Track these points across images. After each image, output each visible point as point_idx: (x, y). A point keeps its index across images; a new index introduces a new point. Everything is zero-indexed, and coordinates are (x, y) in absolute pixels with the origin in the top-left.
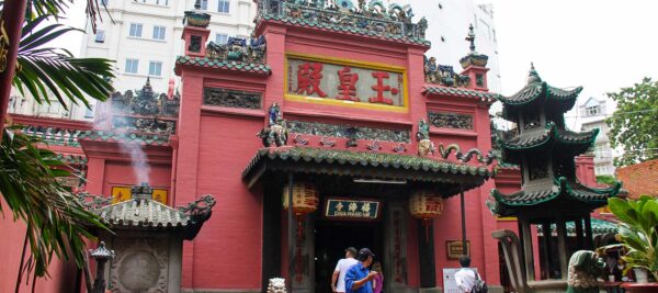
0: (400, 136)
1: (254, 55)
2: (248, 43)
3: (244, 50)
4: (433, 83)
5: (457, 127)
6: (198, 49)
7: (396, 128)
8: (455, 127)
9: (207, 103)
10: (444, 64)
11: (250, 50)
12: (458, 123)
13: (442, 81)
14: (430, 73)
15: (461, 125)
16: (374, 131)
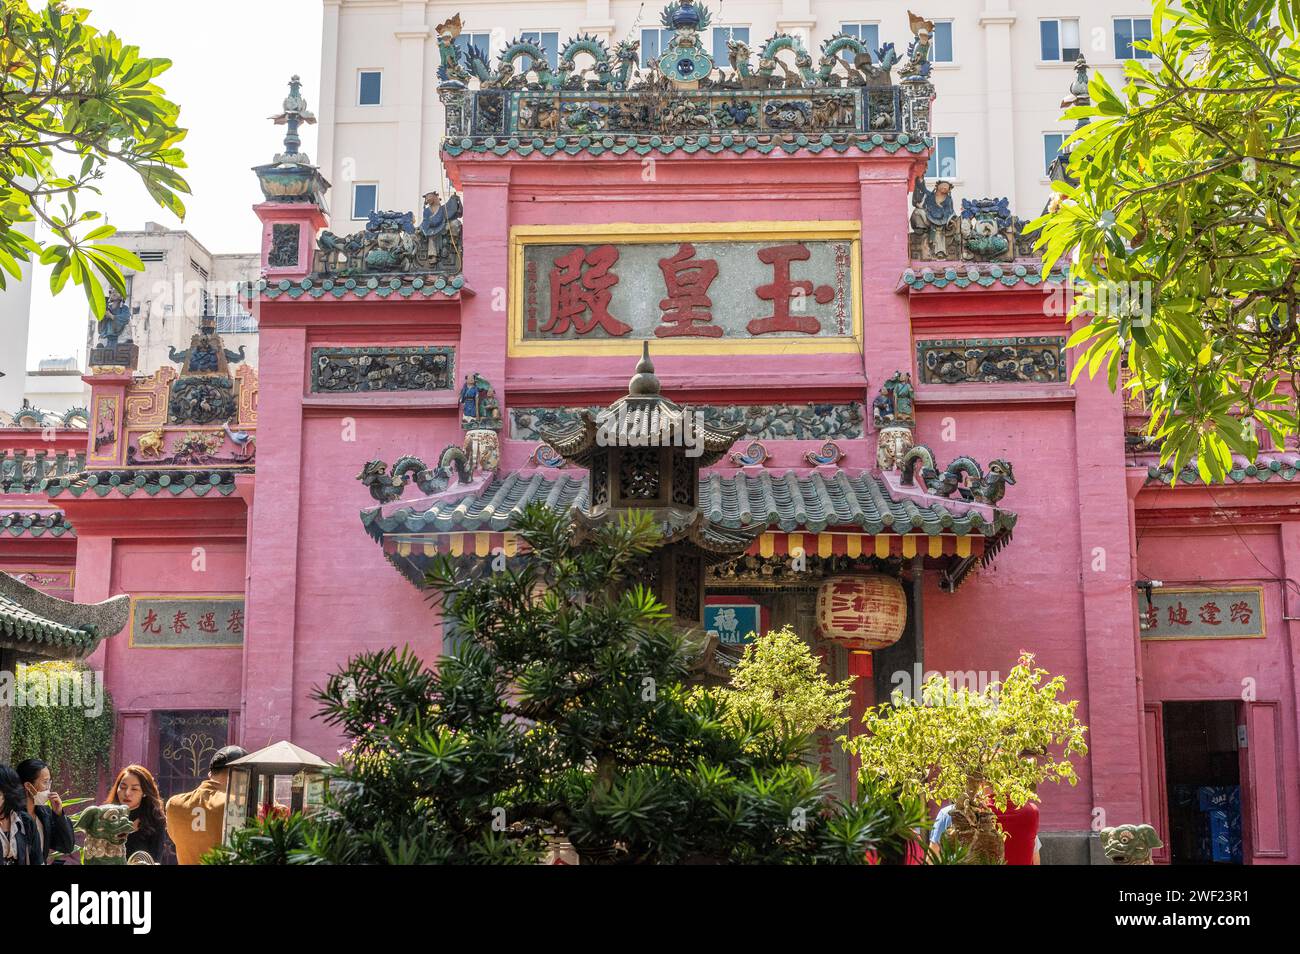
0: (831, 420)
1: (432, 251)
2: (418, 222)
3: (406, 240)
4: (942, 256)
5: (1014, 378)
6: (292, 258)
7: (822, 397)
8: (1009, 376)
9: (322, 388)
10: (977, 195)
11: (424, 240)
12: (1019, 366)
13: (969, 248)
14: (928, 230)
15: (1028, 370)
16: (755, 414)
